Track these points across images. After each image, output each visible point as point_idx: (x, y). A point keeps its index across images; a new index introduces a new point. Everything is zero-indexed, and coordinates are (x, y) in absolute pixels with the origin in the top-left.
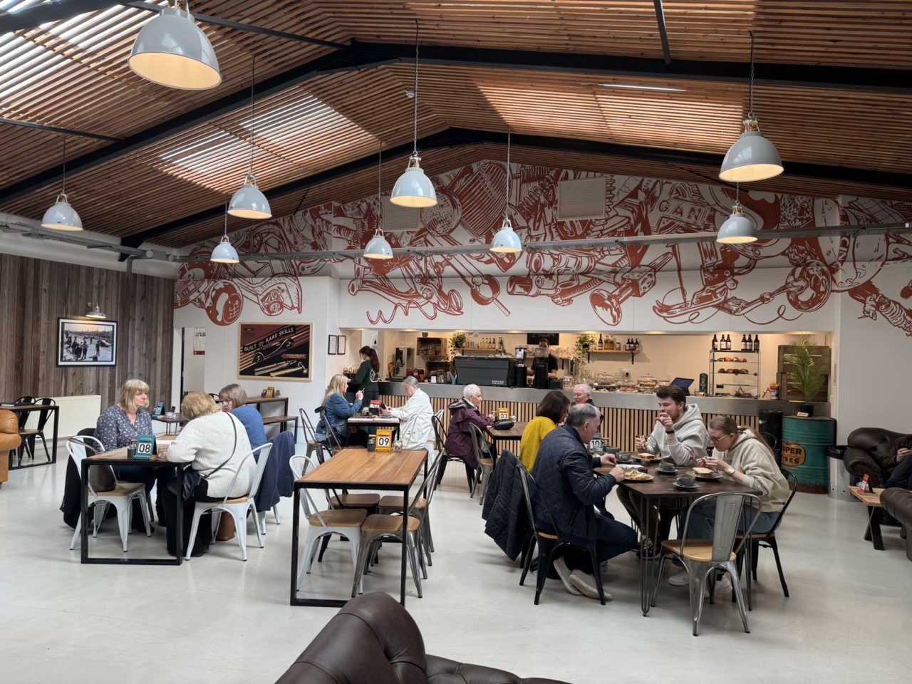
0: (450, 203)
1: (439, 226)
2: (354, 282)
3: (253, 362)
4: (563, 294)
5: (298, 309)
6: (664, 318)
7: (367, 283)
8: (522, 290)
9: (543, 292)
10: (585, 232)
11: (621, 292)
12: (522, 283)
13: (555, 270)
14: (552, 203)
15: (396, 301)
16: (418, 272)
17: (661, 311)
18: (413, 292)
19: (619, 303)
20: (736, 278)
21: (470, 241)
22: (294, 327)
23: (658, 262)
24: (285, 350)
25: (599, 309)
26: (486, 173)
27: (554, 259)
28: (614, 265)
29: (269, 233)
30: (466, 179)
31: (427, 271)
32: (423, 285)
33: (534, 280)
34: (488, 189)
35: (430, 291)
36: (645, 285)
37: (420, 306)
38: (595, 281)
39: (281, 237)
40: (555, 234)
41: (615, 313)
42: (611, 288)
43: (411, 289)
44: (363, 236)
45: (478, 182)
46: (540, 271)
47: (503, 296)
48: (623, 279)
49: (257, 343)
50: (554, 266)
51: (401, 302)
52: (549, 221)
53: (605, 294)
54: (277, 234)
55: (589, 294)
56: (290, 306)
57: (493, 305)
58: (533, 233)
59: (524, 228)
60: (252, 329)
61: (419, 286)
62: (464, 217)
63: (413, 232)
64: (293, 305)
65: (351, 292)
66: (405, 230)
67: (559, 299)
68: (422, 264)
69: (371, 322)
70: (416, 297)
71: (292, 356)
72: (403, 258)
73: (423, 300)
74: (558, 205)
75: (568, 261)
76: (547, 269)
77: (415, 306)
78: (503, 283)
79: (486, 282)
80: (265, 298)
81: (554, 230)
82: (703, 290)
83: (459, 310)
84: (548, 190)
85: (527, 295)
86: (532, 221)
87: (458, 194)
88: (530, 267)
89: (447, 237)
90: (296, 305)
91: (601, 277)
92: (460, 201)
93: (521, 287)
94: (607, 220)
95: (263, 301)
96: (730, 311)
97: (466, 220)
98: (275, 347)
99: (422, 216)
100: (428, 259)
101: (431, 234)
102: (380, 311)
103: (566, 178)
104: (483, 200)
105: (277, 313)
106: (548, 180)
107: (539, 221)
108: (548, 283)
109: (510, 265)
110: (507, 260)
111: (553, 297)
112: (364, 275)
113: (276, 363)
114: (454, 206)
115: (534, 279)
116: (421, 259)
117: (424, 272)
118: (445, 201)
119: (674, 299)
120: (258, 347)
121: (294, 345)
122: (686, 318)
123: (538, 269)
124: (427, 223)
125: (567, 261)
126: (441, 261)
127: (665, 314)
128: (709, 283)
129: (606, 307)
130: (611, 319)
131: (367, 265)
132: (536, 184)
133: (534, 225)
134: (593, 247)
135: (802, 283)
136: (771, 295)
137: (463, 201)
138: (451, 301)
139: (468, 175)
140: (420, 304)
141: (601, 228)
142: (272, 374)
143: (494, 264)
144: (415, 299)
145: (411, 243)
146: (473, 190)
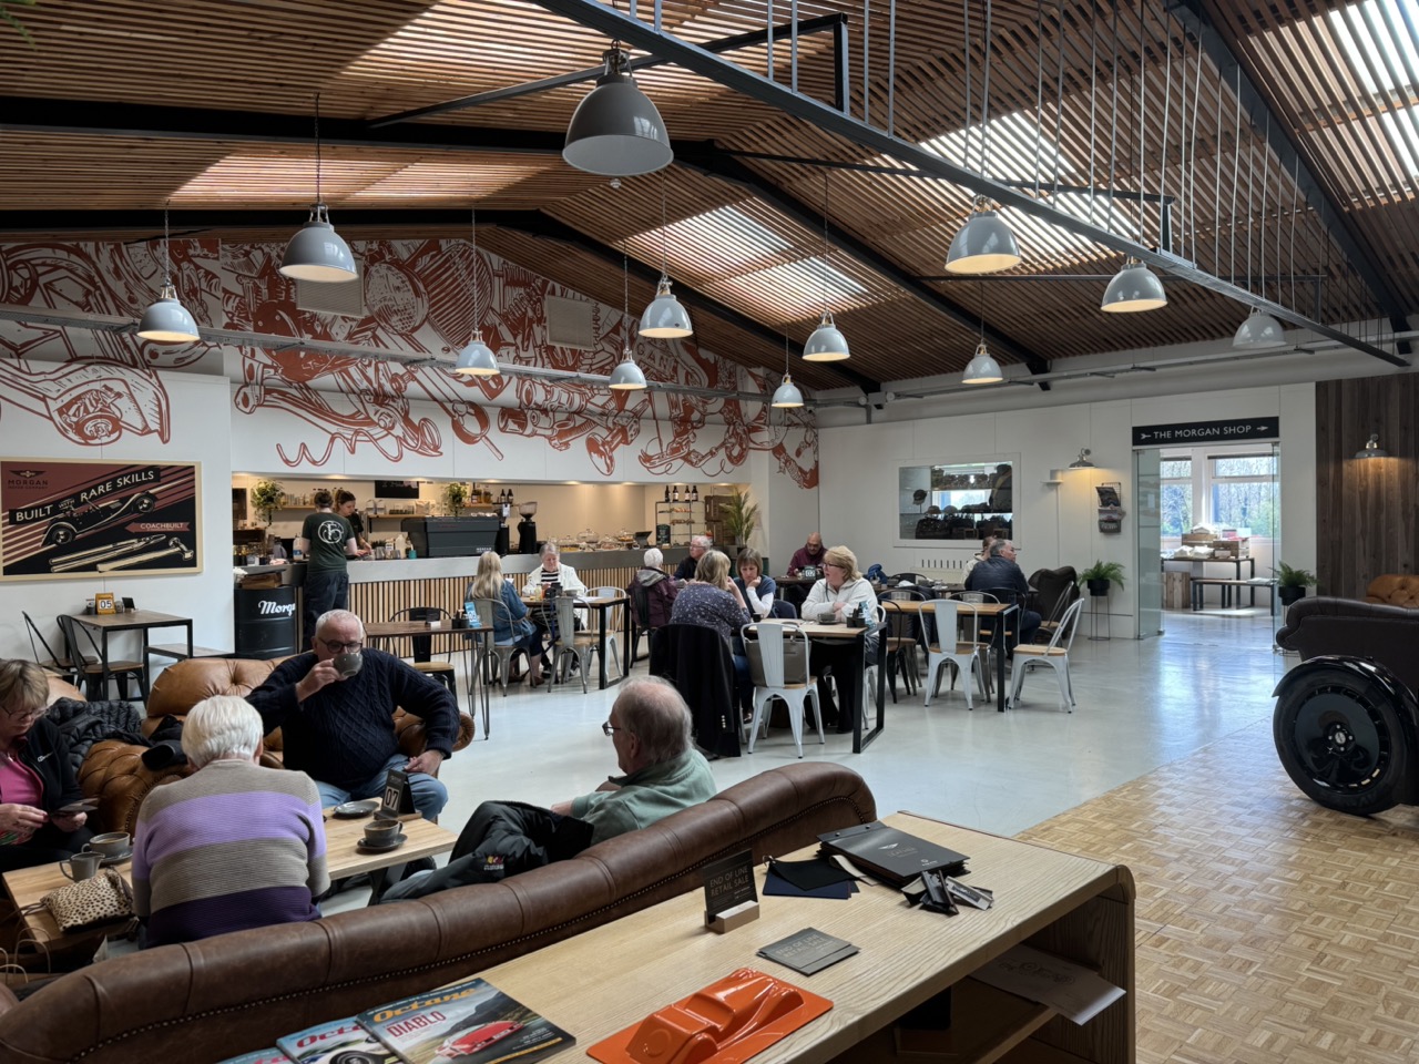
0: (410, 287)
1: (395, 318)
2: (247, 390)
3: (44, 545)
4: (561, 435)
5: (161, 434)
6: (648, 468)
7: (275, 395)
8: (516, 427)
9: (540, 431)
10: (575, 363)
11: (612, 438)
12: (516, 416)
13: (547, 405)
14: (541, 320)
15: (333, 429)
16: (364, 385)
17: (645, 461)
18: (362, 416)
19: (612, 450)
20: (695, 431)
21: (443, 349)
22: (156, 470)
23: (638, 408)
24: (135, 515)
25: (595, 456)
26: (460, 257)
27: (547, 391)
28: (603, 407)
29: (56, 268)
30: (433, 257)
31: (380, 385)
32: (378, 407)
33: (528, 416)
34: (463, 281)
35: (391, 417)
36: (632, 432)
37: (376, 440)
38: (589, 423)
39: (91, 281)
40: (546, 360)
41: (608, 462)
42: (604, 433)
43: (359, 411)
44: (259, 309)
45: (450, 268)
46: (532, 405)
47: (493, 432)
48: (614, 423)
49: (56, 503)
50: (546, 400)
51: (341, 431)
52: (539, 342)
53: (599, 438)
54: (80, 271)
55: (585, 437)
56: (140, 427)
57: (481, 444)
58: (522, 354)
59: (512, 345)
60: (38, 473)
61: (371, 409)
62: (433, 313)
63: (353, 320)
64: (147, 426)
65: (241, 406)
66: (340, 315)
67: (556, 441)
68: (370, 372)
69: (287, 462)
70: (368, 424)
71: (153, 527)
72: (338, 359)
73: (379, 430)
74: (547, 324)
75: (560, 396)
76: (540, 403)
77: (366, 438)
78: (493, 414)
79: (472, 411)
80: (69, 405)
81: (544, 355)
82: (674, 441)
83: (436, 448)
84: (535, 303)
85: (521, 434)
86: (520, 338)
87: (422, 276)
88: (520, 398)
89: (408, 337)
90: (154, 426)
91: (595, 419)
92: (426, 287)
93: (515, 423)
94: (595, 353)
95: (61, 411)
96: (691, 463)
97: (436, 317)
98: (107, 510)
99: (368, 297)
100: (381, 366)
101: (383, 328)
102: (303, 444)
103: (553, 292)
104: (458, 294)
105: (105, 439)
106: (534, 289)
107: (528, 339)
108: (544, 422)
109: (498, 392)
110: (493, 386)
111: (550, 439)
112: (262, 380)
113: (114, 541)
114: (417, 293)
115: (529, 413)
116: (370, 365)
117: (376, 386)
118: (403, 282)
119: (653, 450)
120: (56, 510)
121: (157, 504)
122: (662, 469)
123: (529, 402)
124: (376, 309)
125: (559, 398)
126: (401, 374)
127: (648, 465)
128: (678, 435)
129: (601, 454)
130: (606, 468)
131: (269, 362)
132: (522, 290)
133: (523, 343)
134: (585, 383)
135: (733, 440)
136: (716, 449)
137: (430, 288)
138: (423, 435)
139: (434, 252)
140: (376, 437)
141: (589, 361)
142: (100, 567)
143: (477, 388)
144: (366, 428)
145: (350, 336)
146: (444, 277)
